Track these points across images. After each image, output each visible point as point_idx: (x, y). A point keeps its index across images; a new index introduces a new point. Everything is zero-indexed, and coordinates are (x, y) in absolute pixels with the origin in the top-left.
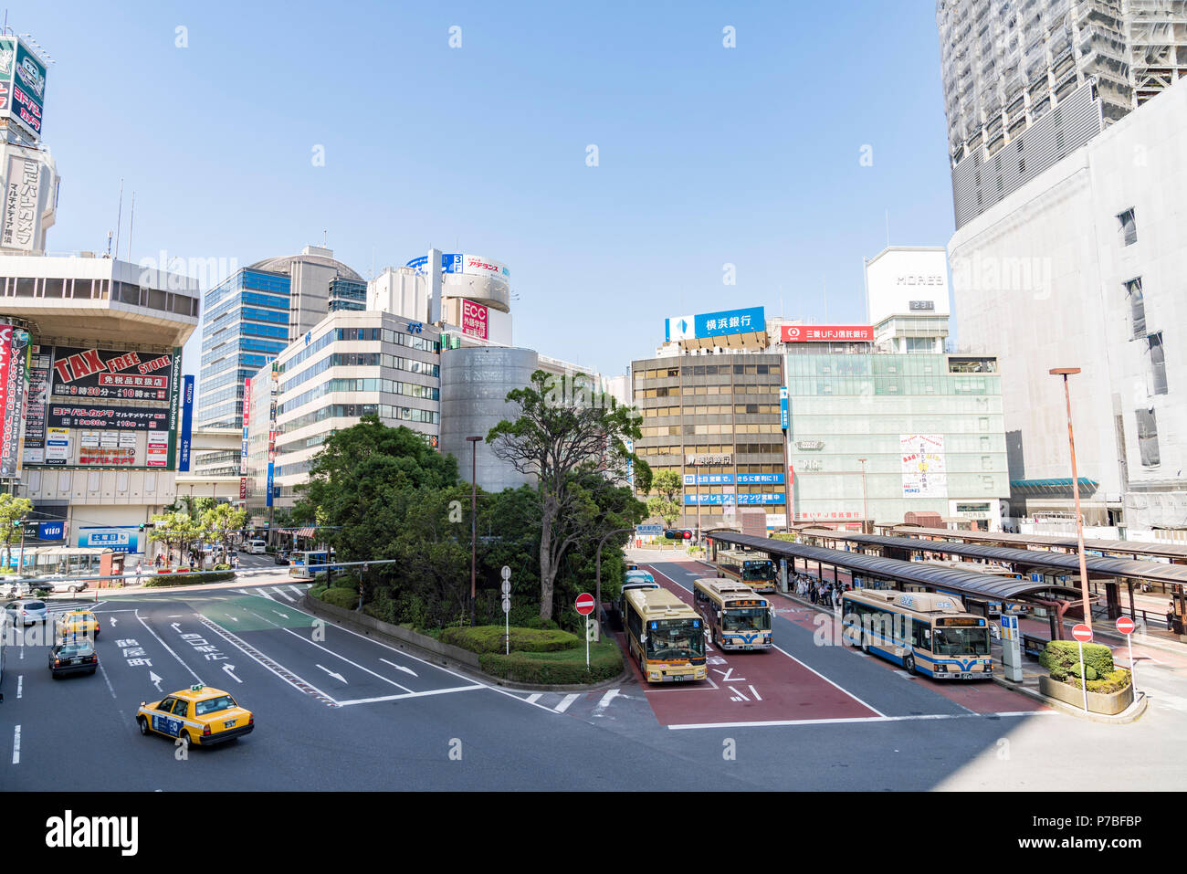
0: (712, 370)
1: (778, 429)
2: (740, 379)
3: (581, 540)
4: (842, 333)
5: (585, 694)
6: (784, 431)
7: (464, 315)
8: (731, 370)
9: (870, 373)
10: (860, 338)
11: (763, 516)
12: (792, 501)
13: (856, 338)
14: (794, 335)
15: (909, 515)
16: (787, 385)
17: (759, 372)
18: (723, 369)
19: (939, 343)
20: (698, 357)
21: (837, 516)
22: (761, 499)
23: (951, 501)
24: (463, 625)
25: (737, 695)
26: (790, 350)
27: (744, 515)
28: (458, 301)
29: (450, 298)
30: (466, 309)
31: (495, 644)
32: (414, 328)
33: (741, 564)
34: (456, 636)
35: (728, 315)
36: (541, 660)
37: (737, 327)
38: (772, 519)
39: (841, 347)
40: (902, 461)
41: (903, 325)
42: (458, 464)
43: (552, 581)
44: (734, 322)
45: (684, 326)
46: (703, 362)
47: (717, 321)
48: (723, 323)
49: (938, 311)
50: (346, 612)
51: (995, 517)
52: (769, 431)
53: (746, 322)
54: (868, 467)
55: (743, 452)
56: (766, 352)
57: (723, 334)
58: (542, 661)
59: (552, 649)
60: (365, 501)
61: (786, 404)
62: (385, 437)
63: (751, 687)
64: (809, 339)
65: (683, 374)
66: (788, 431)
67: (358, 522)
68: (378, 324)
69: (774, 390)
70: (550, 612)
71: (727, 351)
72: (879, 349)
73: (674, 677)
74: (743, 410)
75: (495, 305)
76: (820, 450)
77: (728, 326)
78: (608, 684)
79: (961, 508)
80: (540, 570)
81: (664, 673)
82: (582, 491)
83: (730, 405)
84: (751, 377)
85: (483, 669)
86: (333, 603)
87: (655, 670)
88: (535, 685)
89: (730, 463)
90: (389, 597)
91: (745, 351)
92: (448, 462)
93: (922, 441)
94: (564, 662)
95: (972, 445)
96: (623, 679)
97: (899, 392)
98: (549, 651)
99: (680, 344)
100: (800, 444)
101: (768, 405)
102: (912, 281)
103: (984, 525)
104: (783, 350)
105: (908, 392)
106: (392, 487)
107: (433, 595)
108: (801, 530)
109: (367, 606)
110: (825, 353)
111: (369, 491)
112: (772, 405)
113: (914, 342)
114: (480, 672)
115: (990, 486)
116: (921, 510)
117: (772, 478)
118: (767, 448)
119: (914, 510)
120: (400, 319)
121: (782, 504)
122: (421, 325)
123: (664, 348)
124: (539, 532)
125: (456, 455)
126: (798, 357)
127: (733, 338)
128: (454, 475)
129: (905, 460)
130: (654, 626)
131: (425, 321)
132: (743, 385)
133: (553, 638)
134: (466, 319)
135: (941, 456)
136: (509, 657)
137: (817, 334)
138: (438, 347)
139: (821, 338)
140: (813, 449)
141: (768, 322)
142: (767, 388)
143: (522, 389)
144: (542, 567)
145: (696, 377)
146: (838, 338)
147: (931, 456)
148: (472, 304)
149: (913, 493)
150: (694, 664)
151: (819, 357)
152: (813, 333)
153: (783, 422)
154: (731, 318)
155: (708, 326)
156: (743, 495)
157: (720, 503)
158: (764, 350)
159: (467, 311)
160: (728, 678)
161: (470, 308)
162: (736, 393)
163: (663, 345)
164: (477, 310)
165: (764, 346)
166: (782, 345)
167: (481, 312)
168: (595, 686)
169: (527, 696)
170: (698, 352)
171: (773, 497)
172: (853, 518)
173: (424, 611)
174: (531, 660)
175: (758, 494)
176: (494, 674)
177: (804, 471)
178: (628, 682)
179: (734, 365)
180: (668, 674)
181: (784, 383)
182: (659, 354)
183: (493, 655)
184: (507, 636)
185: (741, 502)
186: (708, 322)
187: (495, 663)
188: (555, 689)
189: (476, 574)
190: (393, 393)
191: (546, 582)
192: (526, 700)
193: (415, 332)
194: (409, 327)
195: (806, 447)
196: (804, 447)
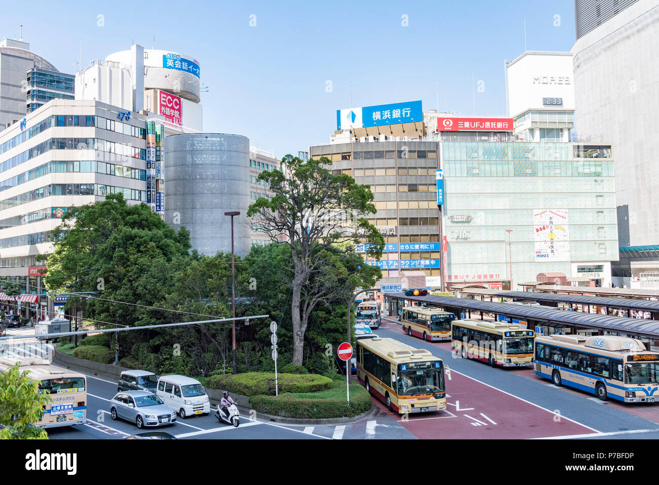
1: (434, 205)
2: (402, 162)
3: (327, 299)
4: (487, 124)
5: (350, 425)
6: (439, 206)
7: (161, 105)
8: (395, 155)
9: (510, 158)
10: (503, 129)
11: (424, 277)
12: (445, 266)
13: (499, 129)
14: (448, 125)
15: (540, 276)
16: (441, 168)
17: (419, 157)
18: (388, 154)
19: (566, 133)
20: (367, 143)
21: (482, 277)
22: (420, 264)
23: (572, 264)
24: (226, 373)
25: (474, 422)
26: (444, 138)
27: (408, 277)
28: (155, 92)
29: (148, 89)
30: (162, 99)
31: (264, 387)
32: (123, 116)
33: (428, 318)
34: (224, 382)
35: (391, 107)
36: (308, 398)
37: (399, 118)
38: (429, 281)
39: (486, 136)
40: (535, 231)
41: (537, 117)
42: (190, 236)
43: (303, 334)
44: (396, 114)
45: (353, 116)
46: (372, 148)
47: (382, 113)
48: (387, 115)
49: (566, 106)
50: (103, 366)
51: (606, 276)
52: (426, 207)
53: (406, 114)
54: (513, 237)
55: (405, 224)
56: (423, 140)
57: (387, 124)
58: (310, 400)
59: (315, 389)
60: (122, 270)
61: (441, 184)
62: (129, 213)
63: (482, 414)
64: (461, 129)
65: (355, 158)
66: (442, 206)
68: (91, 112)
69: (431, 172)
70: (301, 360)
71: (391, 139)
72: (517, 137)
73: (421, 408)
74: (406, 188)
75: (189, 96)
76: (469, 222)
77: (391, 116)
78: (364, 417)
79: (581, 269)
80: (292, 326)
81: (413, 406)
83: (394, 185)
84: (412, 161)
85: (254, 408)
86: (88, 359)
87: (405, 404)
88: (306, 420)
89: (394, 234)
90: (148, 352)
91: (406, 139)
92: (181, 235)
93: (552, 215)
94: (328, 400)
95: (590, 218)
96: (374, 412)
97: (534, 174)
98: (312, 392)
99: (351, 132)
100: (452, 217)
101: (426, 185)
102: (545, 81)
103: (598, 283)
104: (439, 138)
105: (540, 174)
107: (194, 348)
108: (462, 289)
109: (123, 360)
110: (473, 141)
111: (124, 261)
112: (429, 185)
113: (546, 132)
115: (603, 251)
116: (549, 271)
117: (429, 247)
118: (425, 221)
119: (544, 272)
120: (110, 107)
121: (437, 268)
122: (129, 113)
123: (337, 135)
124: (289, 292)
125: (189, 228)
126: (451, 144)
127: (396, 127)
128: (187, 246)
129: (537, 230)
130: (404, 368)
131: (131, 110)
132: (406, 168)
133: (313, 380)
134: (163, 109)
135: (566, 227)
136: (278, 398)
137: (467, 124)
138: (144, 133)
139: (471, 128)
140: (463, 222)
141: (425, 114)
142: (426, 170)
144: (294, 322)
145: (366, 161)
146: (484, 128)
147: (558, 227)
148: (168, 95)
149: (543, 258)
150: (436, 398)
151: (469, 144)
152: (463, 124)
153: (439, 199)
154: (394, 110)
155: (374, 117)
156: (405, 261)
157: (386, 267)
158: (422, 137)
159: (163, 101)
160: (460, 408)
161: (166, 98)
162: (400, 174)
163: (336, 133)
164: (172, 100)
165: (421, 134)
166: (438, 134)
167: (176, 102)
168: (355, 418)
169: (303, 429)
170: (366, 139)
171: (430, 262)
172: (495, 279)
173: (188, 362)
174: (300, 400)
175: (417, 260)
176: (266, 412)
177: (455, 240)
178: (379, 415)
179: (398, 151)
180: (416, 406)
181: (439, 166)
182: (333, 140)
183: (264, 397)
184: (276, 380)
185: (403, 267)
186: (374, 114)
187: (265, 403)
188: (323, 422)
189: (236, 330)
190: (107, 174)
191: (298, 335)
192: (304, 432)
193: (124, 119)
194: (119, 115)
195: (458, 220)
196: (455, 220)
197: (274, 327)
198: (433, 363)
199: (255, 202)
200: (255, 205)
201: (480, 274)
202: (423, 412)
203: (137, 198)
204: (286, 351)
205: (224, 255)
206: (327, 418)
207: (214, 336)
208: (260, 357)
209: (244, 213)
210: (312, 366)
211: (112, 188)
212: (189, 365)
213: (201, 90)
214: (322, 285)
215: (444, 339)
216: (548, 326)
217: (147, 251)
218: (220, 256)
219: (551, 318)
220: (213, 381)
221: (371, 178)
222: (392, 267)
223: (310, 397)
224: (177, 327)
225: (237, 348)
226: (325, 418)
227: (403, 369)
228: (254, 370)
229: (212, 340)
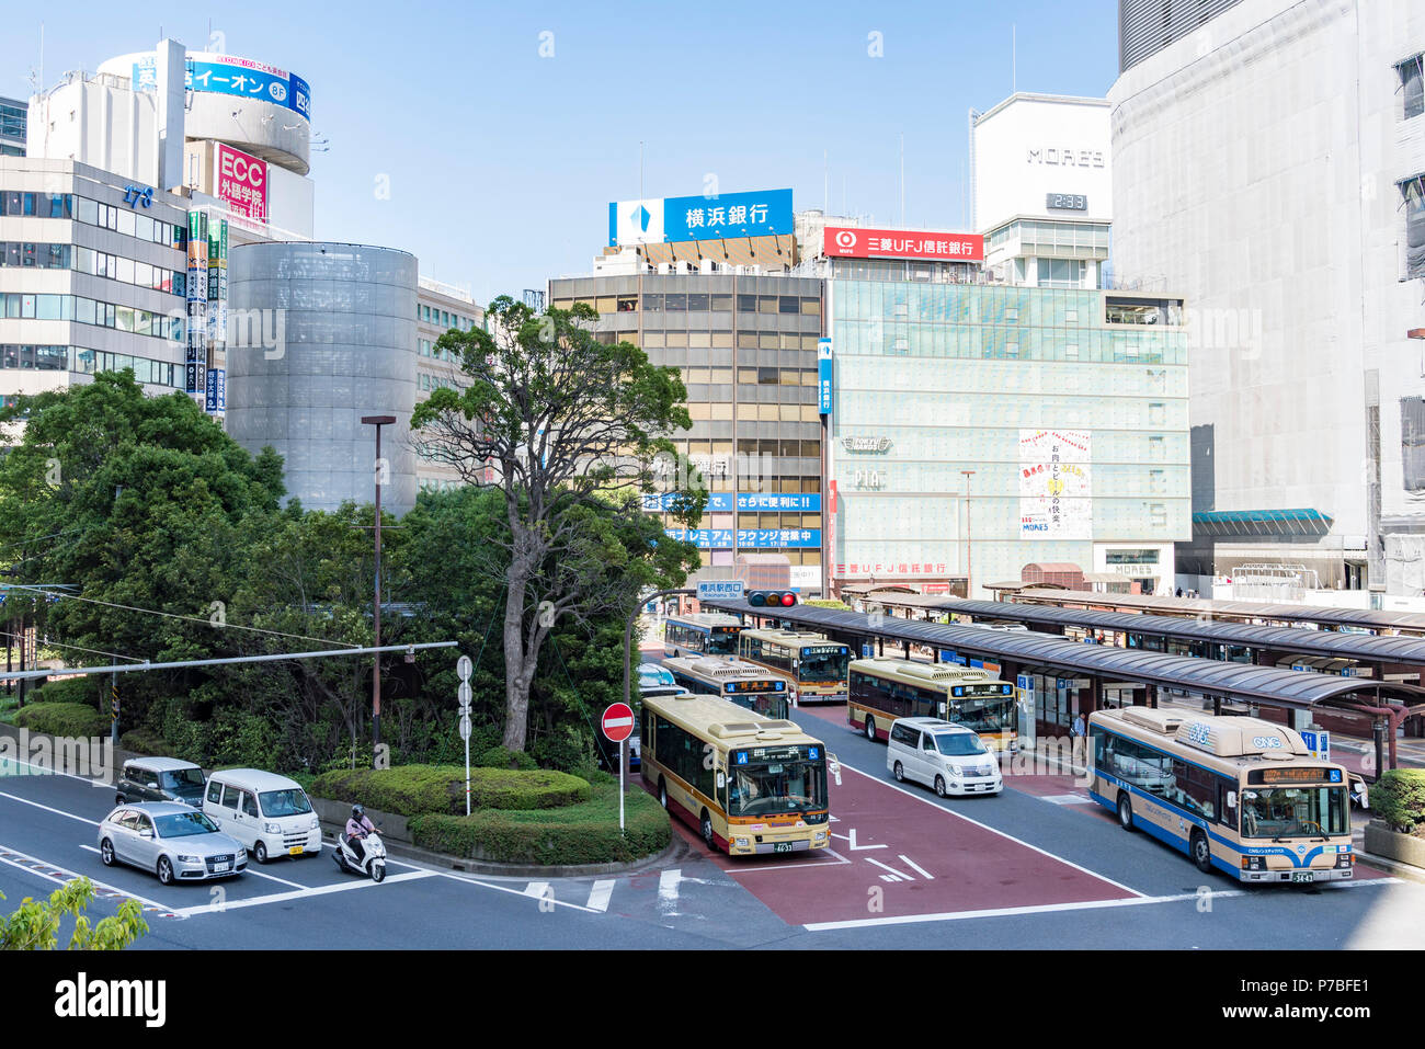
0: (699, 302)
1: (812, 414)
2: (748, 320)
3: (581, 610)
4: (929, 246)
5: (625, 879)
6: (824, 417)
7: (222, 177)
8: (733, 303)
9: (975, 318)
10: (962, 256)
11: (785, 567)
12: (833, 543)
13: (953, 256)
14: (847, 245)
15: (1029, 570)
16: (830, 335)
17: (783, 310)
18: (716, 301)
19: (1092, 270)
20: (673, 277)
21: (909, 570)
22: (778, 539)
23: (1097, 546)
24: (358, 766)
25: (887, 873)
26: (838, 271)
27: (753, 566)
28: (210, 147)
29: (193, 139)
30: (225, 163)
31: (442, 796)
32: (137, 198)
33: (794, 654)
34: (353, 785)
35: (727, 201)
36: (536, 822)
37: (742, 225)
38: (797, 575)
39: (926, 270)
40: (1022, 474)
41: (1034, 235)
42: (284, 468)
43: (528, 684)
44: (738, 215)
45: (645, 218)
46: (684, 288)
47: (706, 212)
48: (717, 216)
49: (1095, 213)
51: (1164, 571)
52: (795, 417)
53: (759, 216)
54: (977, 486)
55: (750, 453)
56: (793, 274)
57: (716, 237)
58: (540, 825)
59: (550, 801)
60: (128, 536)
61: (828, 369)
62: (148, 412)
63: (903, 858)
64: (874, 252)
65: (646, 308)
66: (830, 417)
67: (113, 577)
68: (64, 186)
69: (807, 342)
70: (522, 740)
71: (725, 268)
72: (991, 275)
73: (776, 845)
74: (753, 377)
75: (284, 159)
76: (884, 452)
77: (727, 220)
78: (654, 862)
79: (1113, 558)
80: (503, 665)
81: (759, 839)
82: (597, 519)
83: (729, 368)
84: (769, 317)
85: (417, 842)
87: (743, 835)
88: (531, 867)
90: (186, 717)
91: (757, 270)
92: (263, 463)
93: (1057, 442)
94: (579, 825)
95: (1137, 450)
96: (676, 852)
97: (1022, 355)
98: (544, 807)
99: (638, 251)
100: (849, 441)
101: (796, 370)
102: (1053, 157)
103: (1147, 586)
104: (825, 271)
105: (1036, 355)
106: (184, 509)
107: (288, 711)
108: (865, 595)
109: (129, 735)
110: (899, 279)
111: (136, 518)
112: (804, 370)
113: (1051, 267)
114: (411, 848)
115: (1161, 520)
116: (1053, 560)
117: (799, 502)
118: (792, 448)
119: (1038, 561)
120: (108, 177)
121: (814, 548)
122: (150, 191)
123: (608, 257)
124: (501, 594)
125: (281, 452)
126: (852, 284)
127: (733, 244)
129: (1027, 473)
130: (743, 759)
131: (155, 185)
132: (754, 333)
133: (546, 784)
134: (226, 184)
135: (1086, 469)
136: (472, 819)
137: (886, 244)
138: (184, 237)
139: (894, 253)
140: (872, 452)
141: (798, 219)
142: (796, 339)
143: (464, 327)
144: (509, 659)
145: (669, 315)
146: (923, 254)
147: (1069, 467)
148: (237, 155)
149: (1037, 531)
150: (809, 822)
151: (889, 287)
152: (880, 242)
153: (823, 401)
154: (733, 208)
155: (688, 220)
156: (748, 531)
157: (708, 545)
158: (791, 269)
159: (227, 168)
160: (858, 845)
161: (233, 162)
162: (740, 346)
163: (607, 252)
164: (246, 167)
165: (790, 262)
166: (825, 262)
167: (255, 171)
168: (635, 865)
169: (523, 887)
170: (670, 267)
171: (800, 535)
172: (935, 574)
173: (274, 742)
174: (520, 824)
175: (773, 530)
176: (444, 851)
177: (854, 490)
178: (686, 857)
179: (738, 295)
180: (765, 840)
181: (826, 330)
182: (599, 268)
183: (440, 817)
184: (468, 782)
185: (743, 545)
186: (689, 213)
187: (443, 831)
188: (568, 873)
189: (382, 672)
190: (97, 325)
191: (516, 685)
192: (525, 893)
193: (138, 204)
194: (128, 194)
195: (861, 448)
196: (856, 447)
197: (465, 668)
198: (804, 750)
199: (427, 396)
200: (430, 404)
201: (904, 562)
202: (781, 853)
203: (164, 381)
204: (489, 720)
205: (358, 509)
206: (577, 863)
207: (332, 685)
208: (432, 732)
209: (404, 419)
210: (544, 753)
211: (107, 355)
212: (277, 747)
213: (311, 146)
214: (571, 578)
215: (826, 699)
216: (1044, 675)
217: (187, 498)
218: (348, 511)
219: (1050, 657)
220: (328, 781)
221: (678, 352)
222: (719, 545)
223: (541, 819)
224: (251, 665)
225: (383, 713)
226: (572, 863)
227: (740, 761)
228: (419, 761)
229: (330, 694)
